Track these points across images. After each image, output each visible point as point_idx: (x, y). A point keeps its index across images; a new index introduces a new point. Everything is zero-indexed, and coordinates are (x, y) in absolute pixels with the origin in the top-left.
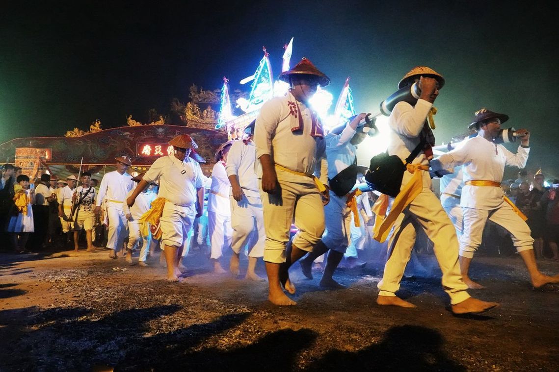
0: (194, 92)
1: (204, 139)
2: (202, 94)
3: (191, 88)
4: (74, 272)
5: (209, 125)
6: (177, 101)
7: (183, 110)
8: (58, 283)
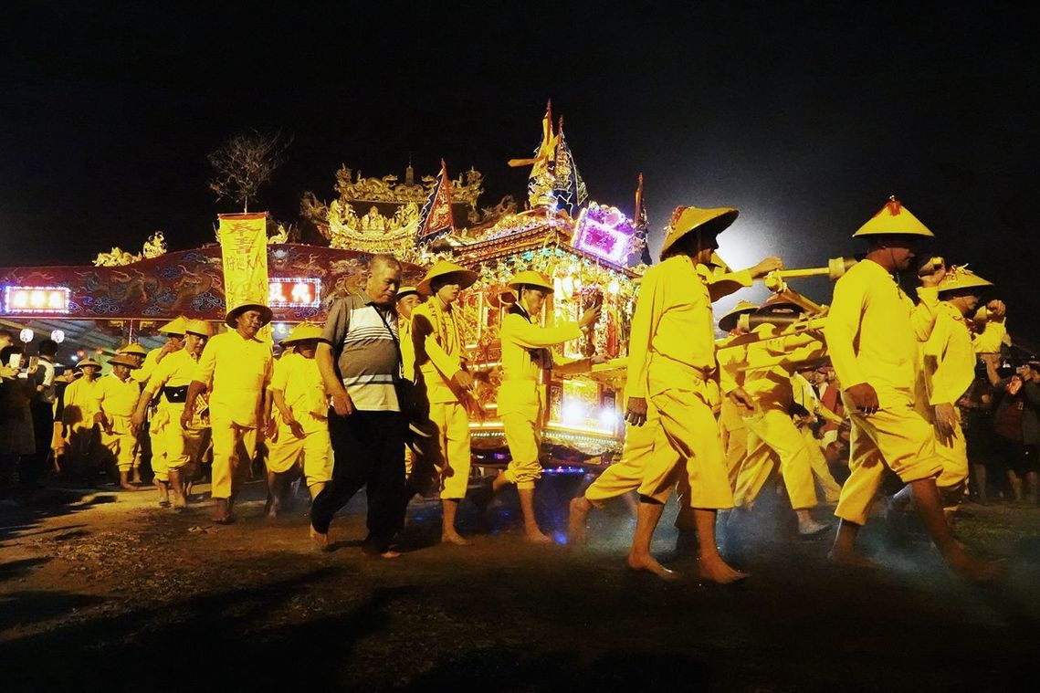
0: (345, 180)
1: (364, 272)
2: (359, 184)
3: (339, 172)
4: (112, 538)
5: (373, 245)
6: (311, 197)
7: (323, 214)
8: (83, 560)
